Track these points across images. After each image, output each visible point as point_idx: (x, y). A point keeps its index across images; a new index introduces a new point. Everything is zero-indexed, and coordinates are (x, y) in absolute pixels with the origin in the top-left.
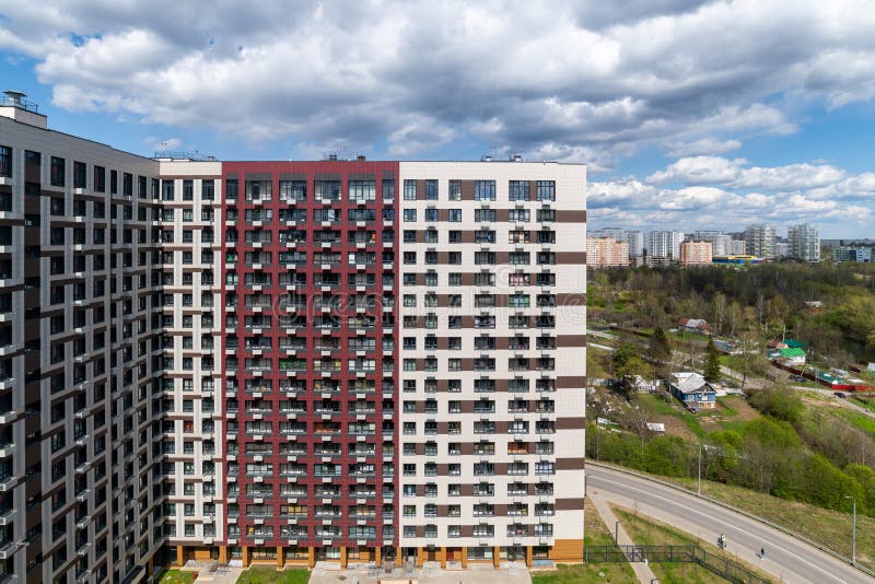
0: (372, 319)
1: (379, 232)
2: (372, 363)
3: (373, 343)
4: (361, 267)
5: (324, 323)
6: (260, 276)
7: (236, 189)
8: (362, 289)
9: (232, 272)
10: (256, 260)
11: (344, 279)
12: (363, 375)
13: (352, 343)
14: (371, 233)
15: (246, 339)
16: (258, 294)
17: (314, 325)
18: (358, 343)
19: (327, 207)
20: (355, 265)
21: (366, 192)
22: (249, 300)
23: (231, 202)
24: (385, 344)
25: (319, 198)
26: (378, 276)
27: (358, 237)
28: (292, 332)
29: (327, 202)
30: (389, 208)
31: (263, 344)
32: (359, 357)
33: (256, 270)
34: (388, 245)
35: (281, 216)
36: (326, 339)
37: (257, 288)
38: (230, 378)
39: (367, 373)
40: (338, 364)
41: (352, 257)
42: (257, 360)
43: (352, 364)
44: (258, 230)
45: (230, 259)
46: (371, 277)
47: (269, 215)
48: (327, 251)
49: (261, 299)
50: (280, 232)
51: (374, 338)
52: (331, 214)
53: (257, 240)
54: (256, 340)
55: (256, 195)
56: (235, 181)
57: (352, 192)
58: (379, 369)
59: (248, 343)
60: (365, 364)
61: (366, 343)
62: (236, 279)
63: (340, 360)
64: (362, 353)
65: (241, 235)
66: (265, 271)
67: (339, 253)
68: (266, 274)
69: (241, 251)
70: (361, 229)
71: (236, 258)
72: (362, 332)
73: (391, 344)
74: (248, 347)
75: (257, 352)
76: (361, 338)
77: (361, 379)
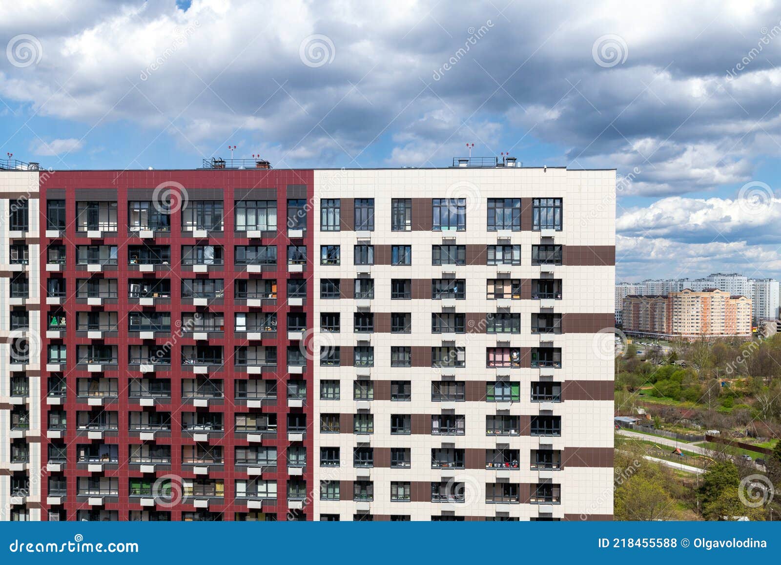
0: (273, 419)
1: (282, 282)
2: (273, 487)
3: (273, 455)
4: (254, 336)
5: (200, 423)
6: (100, 349)
7: (63, 212)
8: (256, 370)
9: (57, 344)
10: (94, 326)
11: (228, 357)
12: (257, 505)
13: (241, 454)
14: (270, 283)
15: (79, 447)
16: (96, 377)
17: (184, 426)
18: (251, 456)
19: (202, 243)
20: (244, 334)
21: (262, 219)
22: (84, 386)
23: (53, 234)
24: (293, 457)
25: (189, 229)
26: (281, 351)
27: (251, 289)
28: (150, 437)
29: (201, 234)
30: (297, 242)
31: (105, 456)
32: (252, 477)
33: (94, 341)
34: (295, 302)
35: (131, 256)
36: (202, 448)
37: (95, 368)
38: (54, 509)
39: (264, 502)
40: (219, 488)
41: (241, 321)
42: (95, 479)
43: (241, 487)
44: (96, 278)
45: (54, 323)
46: (271, 352)
47: (114, 255)
48: (202, 311)
49: (102, 386)
50: (131, 281)
51: (274, 448)
52: (209, 252)
53: (94, 294)
54: (94, 449)
55: (93, 225)
56: (62, 202)
57: (241, 219)
58: (283, 496)
59: (82, 453)
60: (261, 488)
61: (262, 456)
62: (63, 354)
63: (221, 482)
64: (257, 472)
65: (70, 286)
66: (106, 343)
67: (221, 314)
68: (110, 347)
69: (70, 311)
70: (255, 278)
71: (63, 322)
72: (256, 438)
73: (302, 457)
74: (82, 461)
75: (95, 468)
76: (255, 447)
77: (255, 512)
